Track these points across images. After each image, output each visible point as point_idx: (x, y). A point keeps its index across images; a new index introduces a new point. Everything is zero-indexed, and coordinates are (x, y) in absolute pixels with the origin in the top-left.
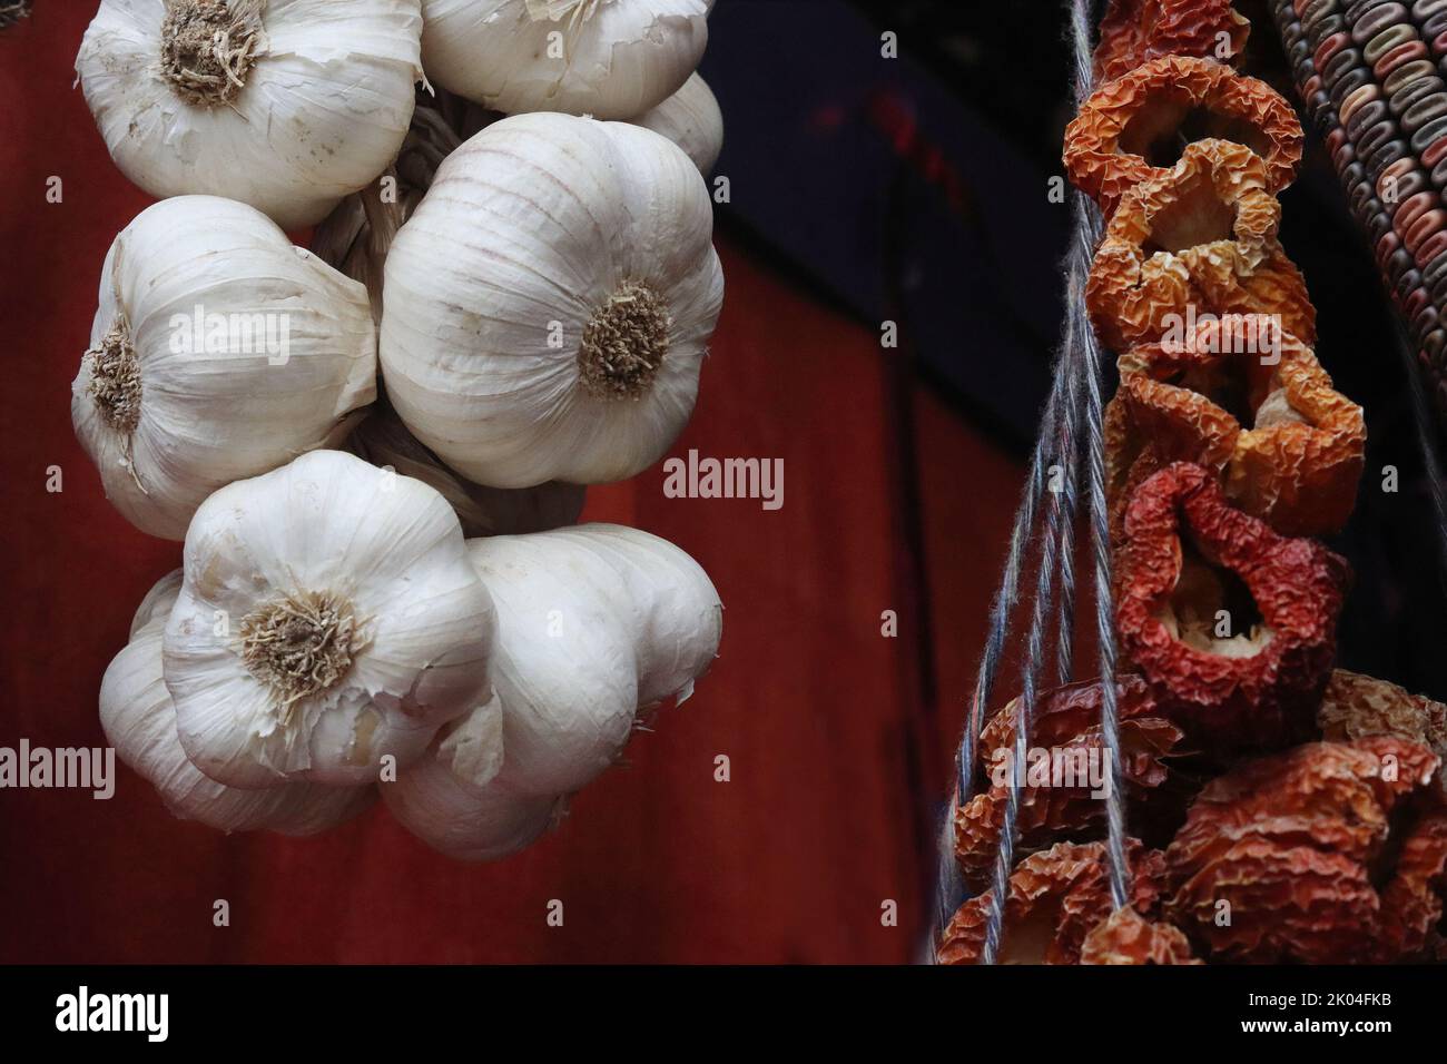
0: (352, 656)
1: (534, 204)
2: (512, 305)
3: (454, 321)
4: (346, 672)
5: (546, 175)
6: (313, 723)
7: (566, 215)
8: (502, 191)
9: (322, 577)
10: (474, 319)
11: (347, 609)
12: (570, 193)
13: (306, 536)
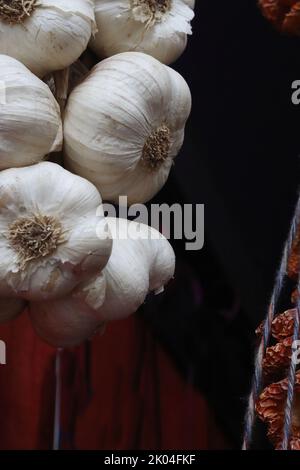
0: (58, 245)
1: (142, 84)
2: (130, 120)
3: (106, 122)
4: (53, 251)
5: (147, 73)
6: (34, 271)
7: (153, 91)
8: (129, 76)
9: (49, 211)
10: (115, 122)
11: (58, 225)
12: (156, 82)
13: (44, 193)
